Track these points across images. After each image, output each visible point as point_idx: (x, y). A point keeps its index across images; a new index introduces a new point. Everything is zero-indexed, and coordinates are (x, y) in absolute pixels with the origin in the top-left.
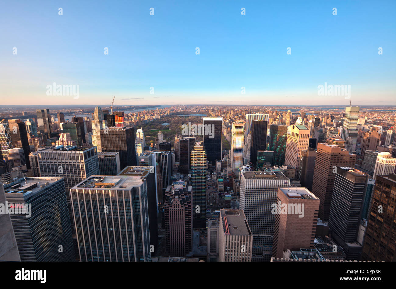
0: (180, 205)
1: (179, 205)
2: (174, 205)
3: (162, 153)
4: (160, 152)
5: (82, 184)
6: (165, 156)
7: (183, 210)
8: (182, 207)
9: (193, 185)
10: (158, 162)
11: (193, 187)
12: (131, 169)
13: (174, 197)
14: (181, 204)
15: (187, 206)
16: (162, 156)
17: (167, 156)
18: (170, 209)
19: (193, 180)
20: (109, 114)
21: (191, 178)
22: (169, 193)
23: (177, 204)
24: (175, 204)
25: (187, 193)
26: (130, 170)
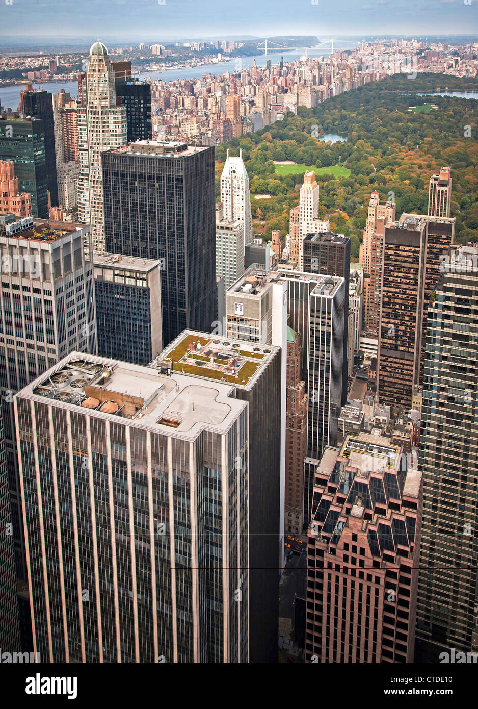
0: (368, 552)
1: (362, 551)
2: (346, 546)
3: (313, 285)
4: (307, 278)
5: (46, 383)
6: (324, 299)
7: (378, 580)
8: (376, 565)
9: (426, 470)
10: (296, 330)
11: (424, 476)
12: (199, 346)
13: (348, 511)
14: (375, 552)
15: (394, 567)
16: (313, 298)
17: (329, 300)
18: (330, 565)
19: (429, 440)
20: (132, 80)
21: (422, 432)
22: (329, 484)
23: (359, 545)
24: (351, 543)
25: (400, 502)
26: (195, 348)
